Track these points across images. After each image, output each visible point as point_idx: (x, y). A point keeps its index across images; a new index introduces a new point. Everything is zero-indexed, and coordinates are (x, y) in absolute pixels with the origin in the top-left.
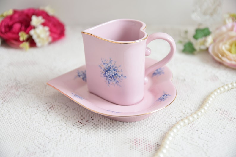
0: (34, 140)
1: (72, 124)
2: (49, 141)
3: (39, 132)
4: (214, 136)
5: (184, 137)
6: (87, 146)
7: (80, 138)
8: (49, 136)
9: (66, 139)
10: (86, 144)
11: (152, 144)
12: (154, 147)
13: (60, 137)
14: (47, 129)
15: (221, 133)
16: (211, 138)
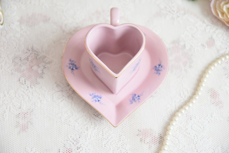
0: (68, 134)
1: (94, 114)
2: (80, 136)
3: (70, 125)
4: (203, 126)
5: (181, 128)
6: (109, 140)
7: (103, 131)
8: (79, 130)
9: (92, 133)
10: (107, 138)
11: (157, 136)
12: (158, 140)
13: (87, 130)
14: (75, 121)
15: (209, 122)
16: (201, 128)
